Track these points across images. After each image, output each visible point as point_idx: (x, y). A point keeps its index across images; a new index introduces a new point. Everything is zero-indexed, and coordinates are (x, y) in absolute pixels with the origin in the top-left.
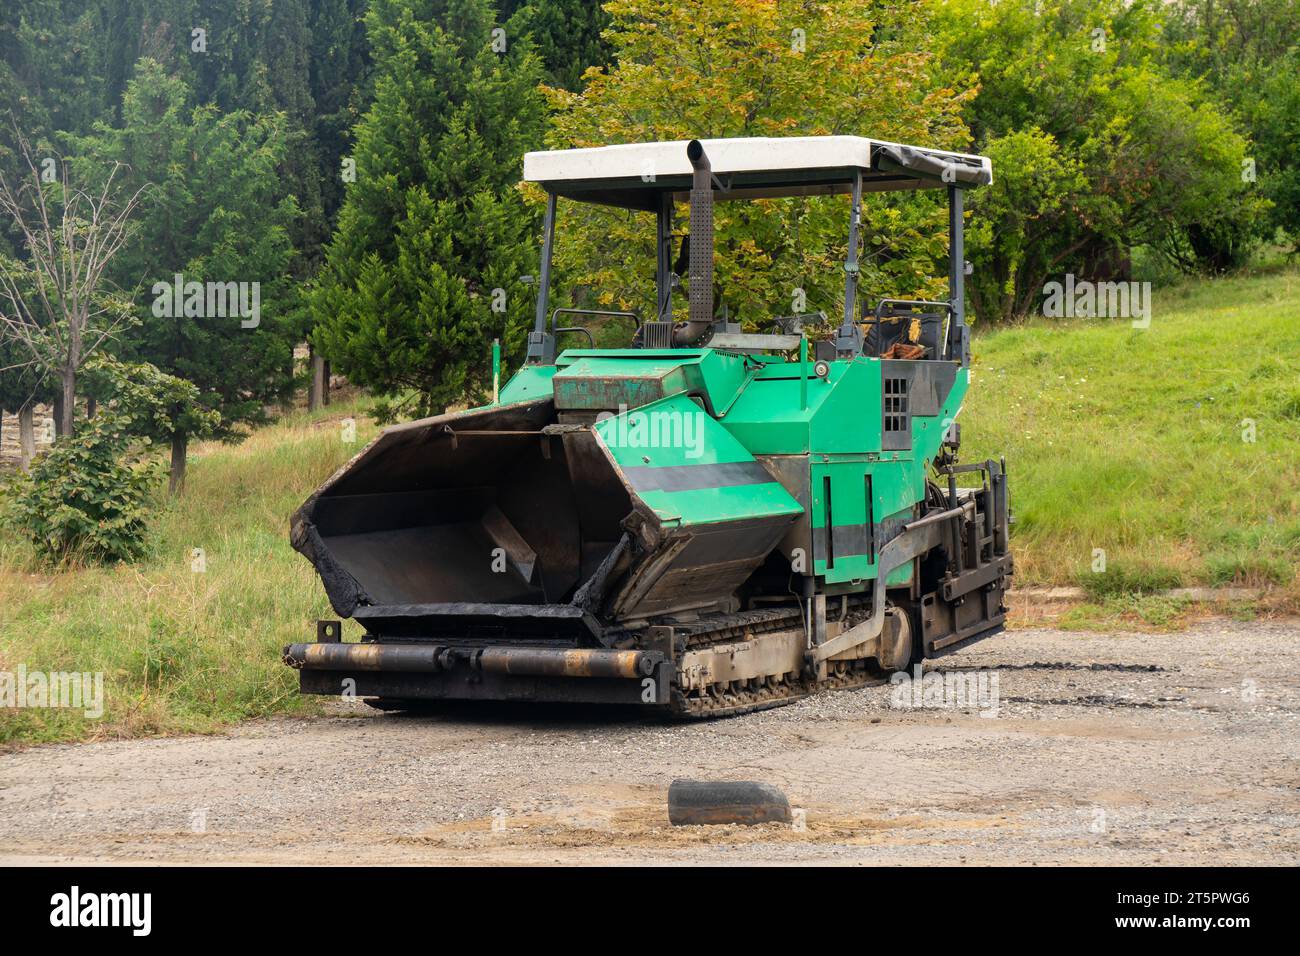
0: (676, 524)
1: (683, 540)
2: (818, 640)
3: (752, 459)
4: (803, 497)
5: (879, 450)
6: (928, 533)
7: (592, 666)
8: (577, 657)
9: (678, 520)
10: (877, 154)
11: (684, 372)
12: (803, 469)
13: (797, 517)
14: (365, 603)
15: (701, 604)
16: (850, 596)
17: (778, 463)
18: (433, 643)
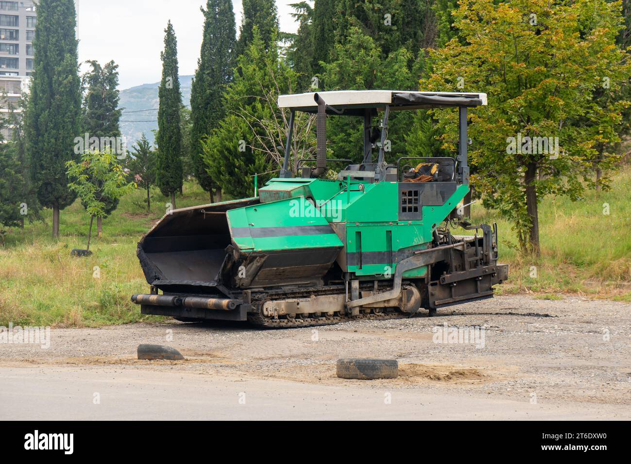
0: (251, 250)
1: (261, 257)
2: (353, 298)
3: (327, 224)
4: (344, 240)
5: (397, 220)
6: (434, 255)
7: (215, 305)
8: (212, 301)
9: (253, 249)
10: (394, 97)
11: (304, 188)
12: (344, 228)
13: (341, 248)
14: (159, 279)
15: (300, 283)
16: (379, 281)
17: (336, 226)
18: (173, 295)
